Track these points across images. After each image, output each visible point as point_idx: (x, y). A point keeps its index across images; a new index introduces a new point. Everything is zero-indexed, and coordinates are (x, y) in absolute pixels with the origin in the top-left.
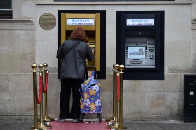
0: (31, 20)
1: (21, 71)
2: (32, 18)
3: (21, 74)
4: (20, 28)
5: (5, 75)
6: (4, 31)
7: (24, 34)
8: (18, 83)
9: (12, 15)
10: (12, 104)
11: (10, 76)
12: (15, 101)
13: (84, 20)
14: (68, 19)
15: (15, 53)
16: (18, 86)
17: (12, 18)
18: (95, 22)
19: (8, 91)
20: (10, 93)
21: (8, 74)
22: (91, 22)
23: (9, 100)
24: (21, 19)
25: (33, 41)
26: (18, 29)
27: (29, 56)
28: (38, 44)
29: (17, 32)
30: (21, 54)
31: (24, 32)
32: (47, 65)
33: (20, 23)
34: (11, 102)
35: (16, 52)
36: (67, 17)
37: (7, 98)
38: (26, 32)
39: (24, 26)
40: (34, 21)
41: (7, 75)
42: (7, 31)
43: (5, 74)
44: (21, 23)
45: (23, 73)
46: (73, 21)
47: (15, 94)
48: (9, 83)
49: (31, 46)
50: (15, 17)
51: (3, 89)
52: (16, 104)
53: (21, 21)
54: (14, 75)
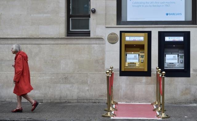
1: (96, 71)
2: (102, 36)
4: (95, 43)
5: (85, 73)
6: (85, 45)
7: (97, 47)
8: (94, 79)
9: (90, 34)
10: (90, 93)
11: (88, 74)
13: (137, 37)
14: (126, 37)
15: (92, 59)
16: (93, 81)
17: (90, 36)
18: (144, 39)
19: (88, 84)
20: (89, 85)
21: (87, 72)
22: (142, 38)
23: (88, 90)
24: (96, 37)
25: (103, 51)
27: (101, 61)
28: (106, 53)
29: (93, 45)
30: (96, 60)
31: (97, 45)
32: (113, 68)
33: (95, 40)
34: (89, 91)
36: (125, 36)
37: (87, 88)
38: (99, 45)
39: (98, 42)
40: (104, 38)
42: (87, 45)
45: (97, 72)
46: (130, 38)
47: (92, 86)
48: (88, 78)
49: (102, 55)
50: (92, 35)
51: (84, 83)
52: (93, 92)
54: (91, 73)
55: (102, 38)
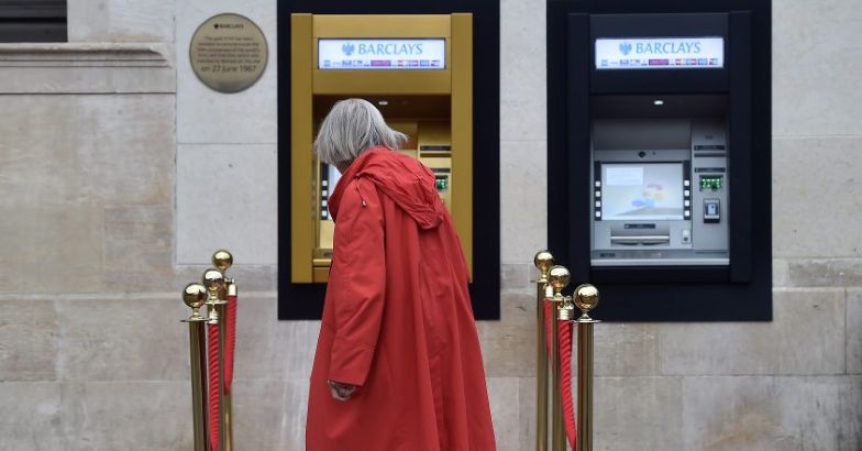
0: (152, 46)
1: (111, 285)
2: (157, 40)
3: (109, 297)
4: (101, 86)
5: (36, 302)
6: (27, 99)
7: (120, 112)
8: (97, 341)
9: (63, 20)
10: (71, 438)
11: (59, 309)
12: (85, 425)
13: (400, 44)
14: (321, 42)
15: (81, 200)
16: (95, 355)
17: (64, 39)
18: (450, 54)
19: (52, 377)
20: (62, 387)
21: (50, 297)
22: (431, 53)
23: (56, 421)
24: (106, 45)
25: (160, 145)
26: (94, 88)
27: (146, 214)
28: (185, 157)
29: (86, 101)
30: (108, 207)
31: (120, 102)
32: (230, 261)
33: (101, 64)
34: (67, 428)
35: (83, 196)
36: (316, 35)
37: (49, 408)
38: (131, 100)
39: (122, 77)
40: (165, 54)
41: (46, 302)
42: (43, 98)
43: (36, 297)
44: (108, 64)
45: (120, 296)
46: (349, 51)
47: (84, 391)
48: (55, 338)
49: (153, 169)
50: (80, 31)
51: (26, 369)
52: (90, 436)
53: (108, 52)
54: (75, 303)
55: (149, 52)
